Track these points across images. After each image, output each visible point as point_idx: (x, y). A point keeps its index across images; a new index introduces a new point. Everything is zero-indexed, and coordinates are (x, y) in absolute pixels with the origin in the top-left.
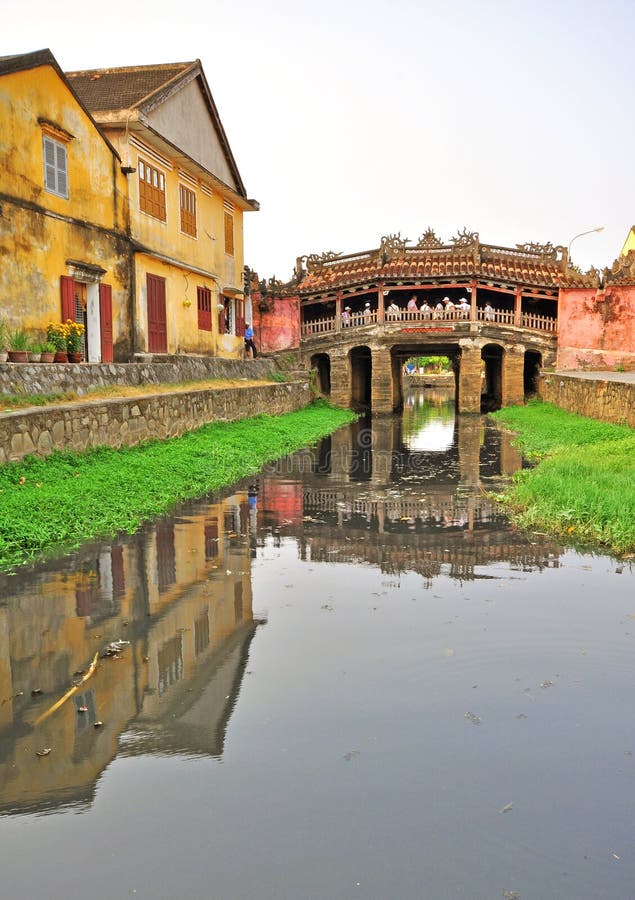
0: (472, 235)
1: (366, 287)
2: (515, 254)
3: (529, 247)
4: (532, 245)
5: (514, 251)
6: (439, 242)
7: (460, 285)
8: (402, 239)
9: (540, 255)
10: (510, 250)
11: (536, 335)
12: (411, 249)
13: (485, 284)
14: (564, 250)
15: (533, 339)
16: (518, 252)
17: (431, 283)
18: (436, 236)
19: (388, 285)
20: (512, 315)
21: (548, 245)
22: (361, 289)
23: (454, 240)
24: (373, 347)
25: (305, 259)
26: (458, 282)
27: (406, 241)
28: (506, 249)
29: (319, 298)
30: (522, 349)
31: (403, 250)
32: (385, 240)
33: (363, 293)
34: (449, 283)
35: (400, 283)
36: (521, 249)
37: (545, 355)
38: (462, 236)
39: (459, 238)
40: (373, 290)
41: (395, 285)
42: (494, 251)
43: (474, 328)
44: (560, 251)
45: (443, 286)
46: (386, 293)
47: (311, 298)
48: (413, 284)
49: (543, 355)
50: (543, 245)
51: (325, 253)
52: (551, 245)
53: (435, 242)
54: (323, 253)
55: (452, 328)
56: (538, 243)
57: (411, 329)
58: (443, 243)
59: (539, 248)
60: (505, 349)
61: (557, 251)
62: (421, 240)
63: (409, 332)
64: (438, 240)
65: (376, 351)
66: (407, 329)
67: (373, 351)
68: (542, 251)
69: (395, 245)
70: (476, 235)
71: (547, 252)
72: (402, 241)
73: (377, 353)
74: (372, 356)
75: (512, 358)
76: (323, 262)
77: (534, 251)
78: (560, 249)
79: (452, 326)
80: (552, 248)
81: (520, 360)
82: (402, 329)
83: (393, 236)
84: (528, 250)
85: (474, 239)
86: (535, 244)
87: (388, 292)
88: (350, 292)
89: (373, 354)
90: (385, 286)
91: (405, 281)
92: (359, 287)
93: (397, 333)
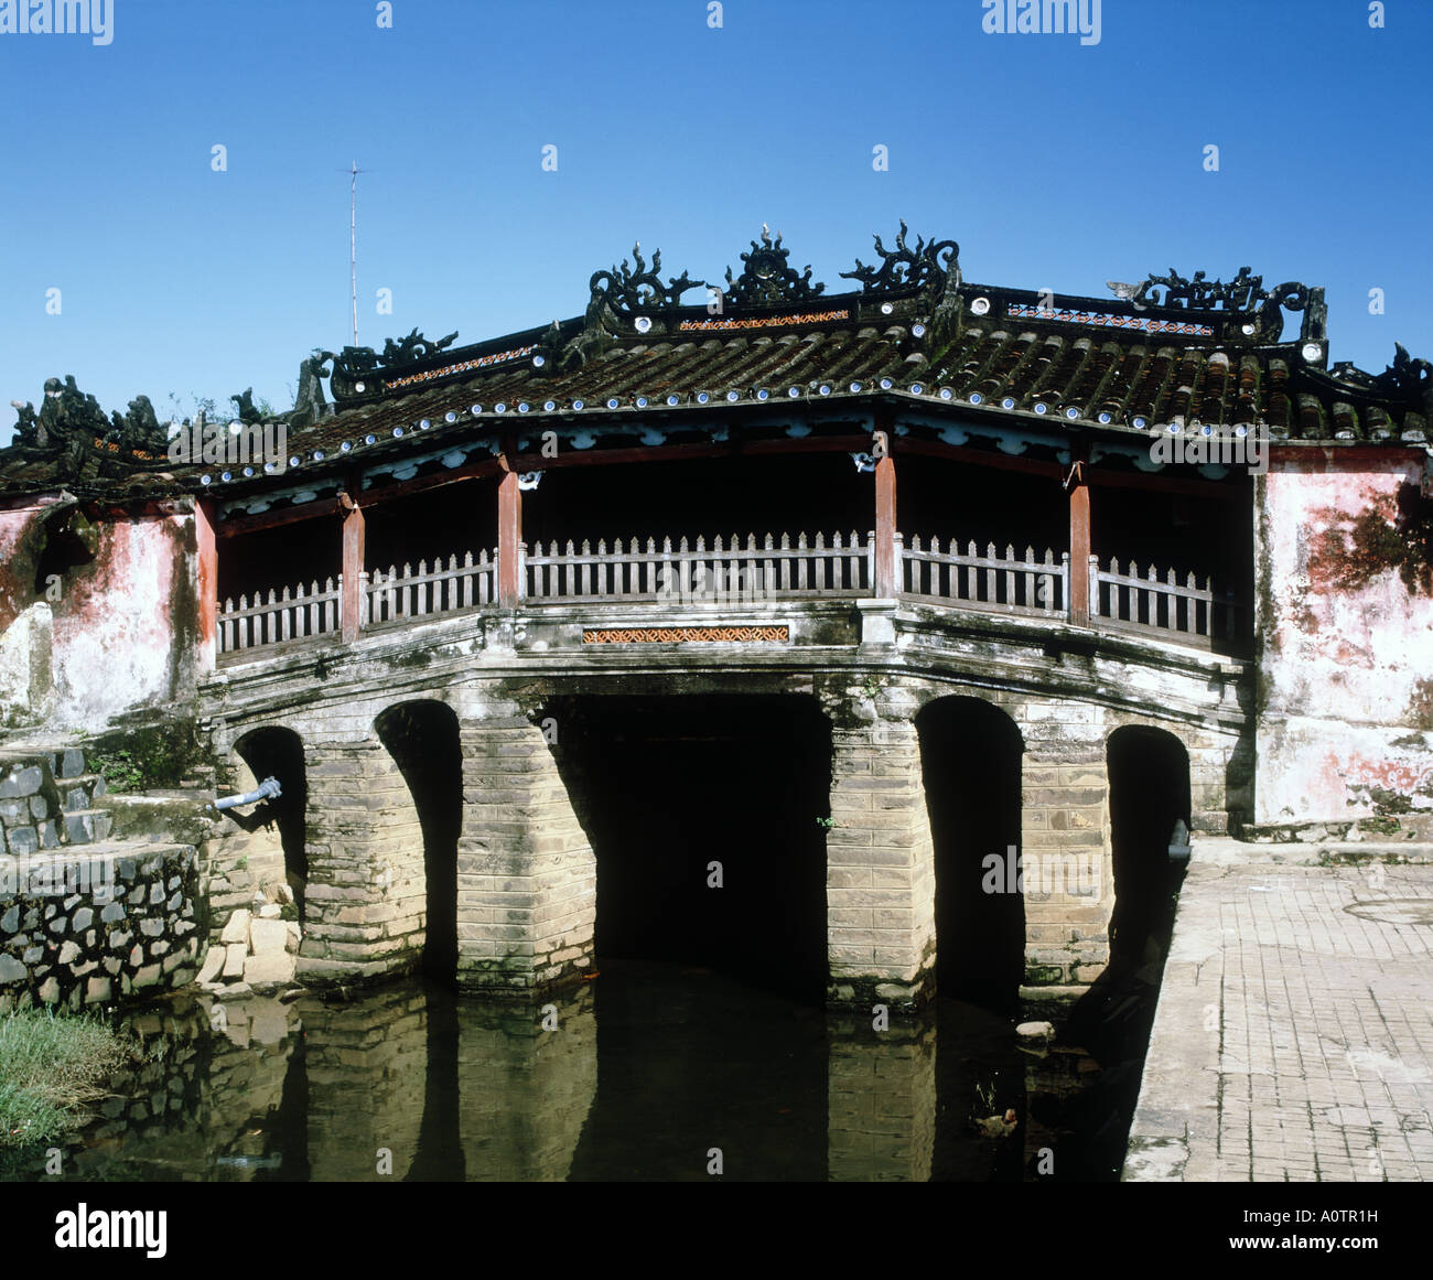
0: (933, 250)
1: (454, 459)
2: (1110, 320)
3: (1163, 290)
5: (1101, 308)
6: (802, 284)
7: (825, 444)
8: (665, 279)
9: (1207, 322)
11: (1164, 663)
14: (1308, 300)
17: (707, 438)
18: (792, 263)
20: (1049, 567)
21: (1244, 281)
22: (437, 468)
23: (863, 273)
25: (329, 365)
30: (1097, 724)
31: (670, 318)
32: (604, 284)
35: (586, 439)
36: (1129, 302)
37: (1204, 751)
38: (891, 259)
39: (879, 264)
40: (480, 471)
42: (1022, 311)
44: (1293, 306)
46: (531, 482)
48: (632, 442)
49: (1192, 751)
50: (1222, 283)
51: (396, 342)
52: (1259, 281)
53: (792, 285)
54: (389, 342)
55: (787, 627)
56: (1200, 275)
57: (621, 630)
58: (820, 287)
59: (1208, 295)
60: (1020, 725)
61: (1282, 307)
62: (735, 278)
63: (613, 642)
64: (801, 275)
65: (476, 723)
66: (605, 630)
67: (467, 721)
68: (1219, 305)
69: (641, 301)
70: (949, 250)
71: (1242, 308)
72: (668, 286)
73: (482, 732)
74: (464, 742)
75: (1051, 764)
76: (390, 375)
77: (1185, 306)
78: (1296, 296)
79: (786, 618)
80: (1259, 294)
81: (1088, 773)
82: (585, 630)
83: (633, 268)
84: (1162, 302)
85: (943, 265)
86: (1191, 280)
87: (538, 477)
88: (397, 481)
89: (468, 737)
90: (526, 451)
91: (601, 431)
92: (430, 457)
93: (563, 647)
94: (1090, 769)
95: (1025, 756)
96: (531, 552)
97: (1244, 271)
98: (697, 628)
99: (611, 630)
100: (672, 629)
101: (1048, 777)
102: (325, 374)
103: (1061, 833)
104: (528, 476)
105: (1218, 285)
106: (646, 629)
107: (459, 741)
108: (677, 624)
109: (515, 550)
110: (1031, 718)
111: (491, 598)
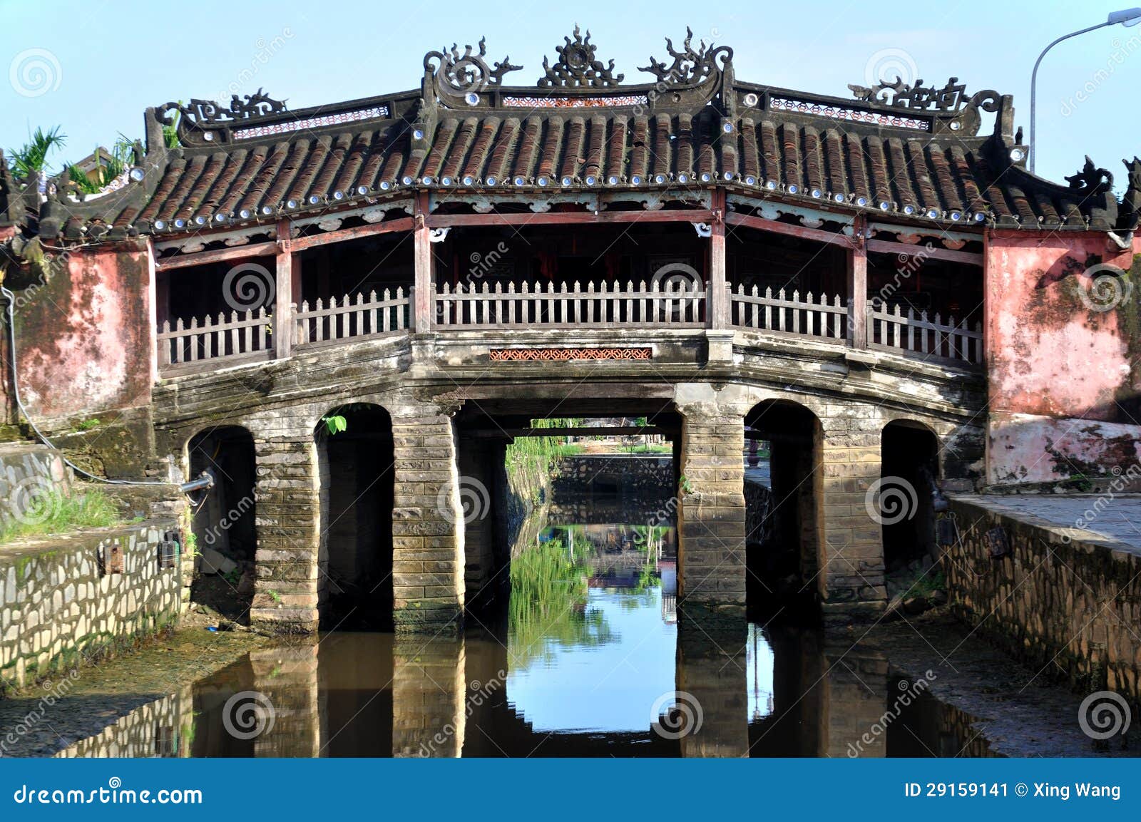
0: (713, 53)
1: (373, 215)
2: (849, 115)
3: (891, 93)
5: (843, 105)
6: (606, 75)
7: (673, 216)
8: (489, 62)
9: (923, 118)
10: (831, 102)
11: (917, 376)
12: (520, 93)
13: (753, 212)
14: (1001, 104)
15: (910, 389)
16: (856, 107)
17: (582, 208)
18: (597, 56)
19: (446, 209)
20: (839, 308)
21: (953, 88)
22: (360, 221)
23: (658, 68)
24: (402, 411)
25: (174, 115)
26: (670, 206)
27: (505, 67)
28: (817, 100)
29: (219, 246)
30: (875, 419)
31: (494, 96)
32: (436, 61)
33: (365, 232)
34: (640, 206)
35: (483, 205)
36: (866, 101)
37: (948, 438)
38: (681, 58)
39: (669, 62)
40: (397, 226)
41: (467, 209)
42: (782, 105)
43: (719, 353)
44: (987, 108)
45: (619, 217)
46: (439, 236)
47: (191, 246)
48: (525, 208)
49: (942, 437)
50: (936, 89)
51: (241, 98)
52: (962, 88)
53: (598, 74)
54: (235, 98)
55: (650, 349)
56: (919, 83)
57: (520, 350)
58: (621, 77)
59: (925, 98)
60: (822, 419)
61: (980, 109)
62: (551, 65)
63: (515, 359)
64: (606, 67)
65: (407, 419)
66: (508, 350)
67: (398, 419)
68: (933, 106)
69: (468, 78)
70: (725, 53)
71: (950, 109)
72: (493, 68)
73: (411, 427)
74: (396, 435)
75: (843, 446)
76: (237, 127)
77: (907, 106)
78: (991, 101)
79: (650, 342)
80: (964, 98)
81: (870, 452)
82: (492, 350)
83: (462, 51)
84: (890, 102)
85: (720, 65)
86: (912, 86)
87: (445, 232)
88: (323, 231)
89: (400, 431)
90: (435, 212)
91: (498, 200)
92: (351, 213)
93: (475, 363)
94: (871, 450)
95: (825, 442)
96: (440, 290)
97: (953, 80)
98: (581, 349)
99: (513, 350)
100: (561, 349)
101: (842, 455)
102: (170, 122)
103: (851, 495)
104: (438, 232)
105: (932, 91)
106: (541, 350)
107: (392, 435)
108: (566, 346)
109: (428, 289)
110: (829, 414)
111: (407, 325)
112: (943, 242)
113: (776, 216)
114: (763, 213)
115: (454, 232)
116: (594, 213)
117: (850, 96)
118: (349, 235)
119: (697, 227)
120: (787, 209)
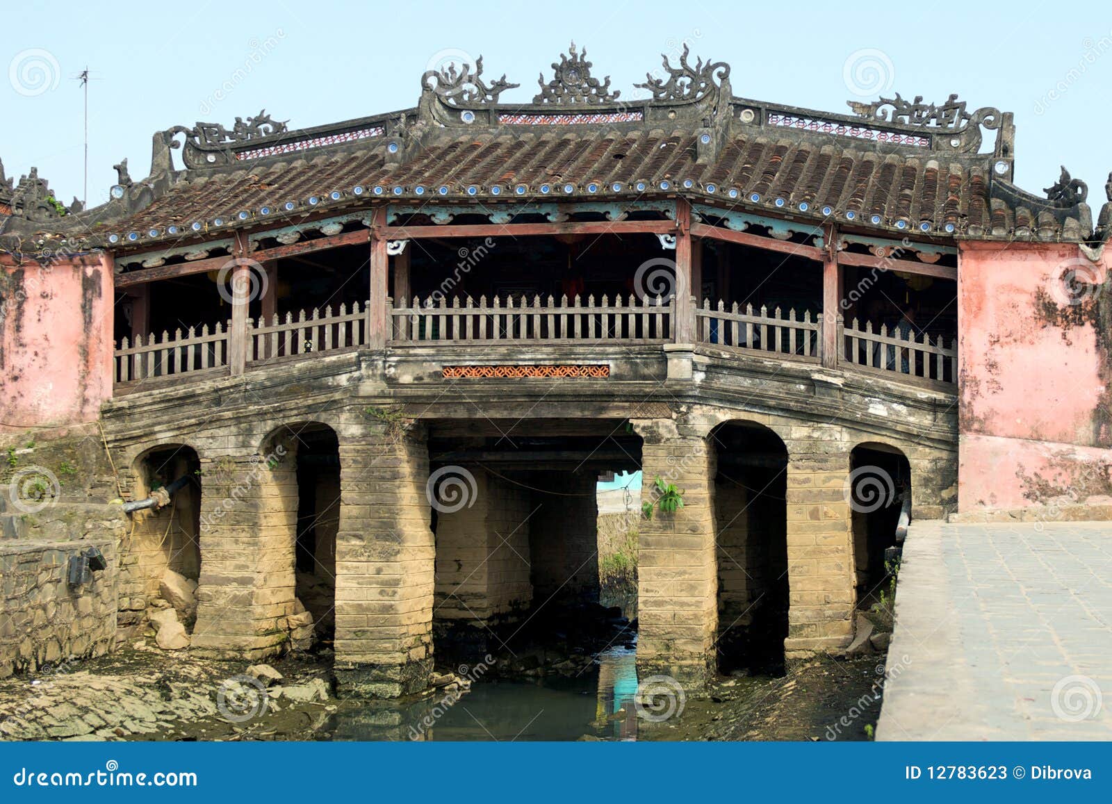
0: (710, 69)
1: (331, 228)
2: (848, 131)
3: (890, 109)
4: (898, 103)
5: (842, 121)
6: (602, 91)
7: (637, 227)
8: (486, 80)
9: (923, 135)
10: (828, 119)
11: (892, 396)
13: (720, 223)
14: (1004, 122)
15: (878, 409)
16: (855, 124)
17: (542, 219)
18: (594, 73)
19: (403, 221)
20: (807, 324)
21: (953, 105)
22: (317, 234)
23: (654, 85)
24: (348, 427)
25: (181, 138)
26: (632, 217)
27: (501, 85)
28: (816, 117)
29: (179, 259)
30: (843, 440)
31: (491, 112)
32: (433, 81)
33: (321, 245)
34: (602, 217)
35: (442, 217)
36: (864, 118)
37: (921, 461)
38: (676, 74)
39: (665, 78)
40: (354, 239)
41: (426, 221)
42: (780, 121)
43: (679, 370)
44: (989, 125)
45: (579, 228)
46: (397, 248)
47: (153, 260)
48: (484, 220)
49: (913, 461)
50: (936, 105)
51: (244, 121)
52: (962, 105)
53: (594, 91)
54: (238, 121)
55: (608, 366)
56: (918, 99)
57: (474, 367)
58: (617, 94)
59: (924, 115)
60: (786, 442)
61: (981, 126)
62: (547, 82)
63: (468, 376)
64: (602, 84)
65: (353, 439)
66: (461, 367)
67: (345, 439)
68: (933, 123)
69: (466, 97)
70: (722, 69)
71: (950, 126)
72: (490, 86)
73: (359, 447)
74: (342, 455)
75: (808, 471)
76: (239, 150)
77: (907, 122)
78: (991, 118)
79: (608, 359)
80: (964, 116)
81: (837, 477)
82: (444, 367)
83: (459, 70)
84: (889, 119)
85: (717, 81)
86: (912, 103)
87: (403, 245)
88: (281, 244)
89: (346, 451)
90: (393, 224)
91: (458, 211)
92: (309, 226)
93: (426, 380)
94: (838, 475)
95: (789, 466)
96: (396, 304)
97: (953, 97)
98: (536, 366)
99: (466, 367)
100: (516, 367)
101: (807, 481)
102: (176, 145)
103: (816, 522)
104: (395, 244)
105: (932, 107)
106: (495, 367)
107: (338, 454)
108: (520, 363)
109: (384, 303)
110: (794, 436)
111: (362, 341)
112: (918, 255)
113: (743, 227)
114: (729, 224)
115: (412, 245)
116: (555, 225)
117: (848, 112)
118: (305, 248)
119: (662, 238)
120: (755, 220)
